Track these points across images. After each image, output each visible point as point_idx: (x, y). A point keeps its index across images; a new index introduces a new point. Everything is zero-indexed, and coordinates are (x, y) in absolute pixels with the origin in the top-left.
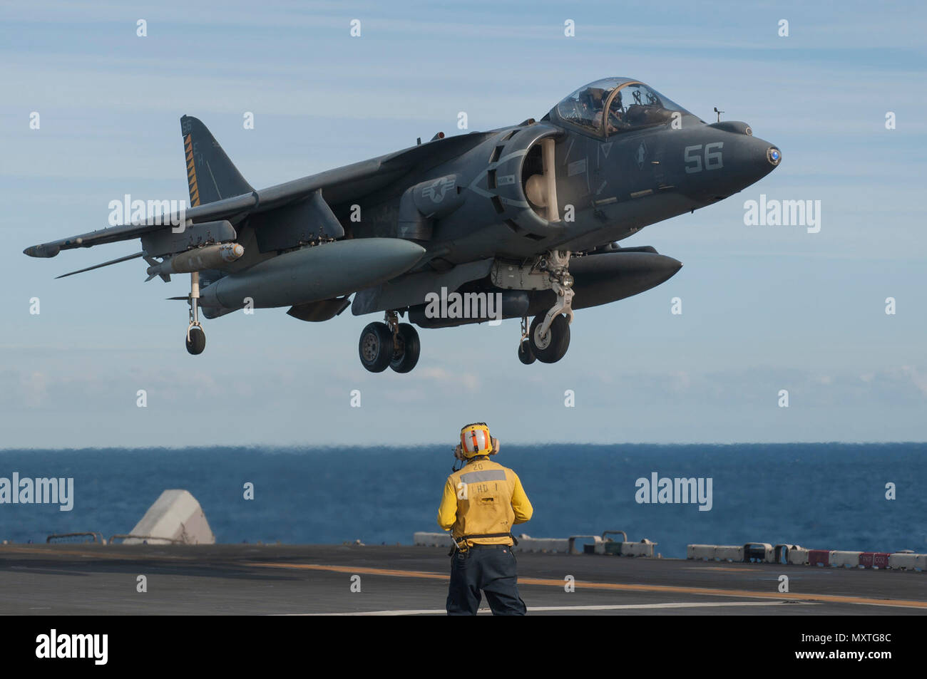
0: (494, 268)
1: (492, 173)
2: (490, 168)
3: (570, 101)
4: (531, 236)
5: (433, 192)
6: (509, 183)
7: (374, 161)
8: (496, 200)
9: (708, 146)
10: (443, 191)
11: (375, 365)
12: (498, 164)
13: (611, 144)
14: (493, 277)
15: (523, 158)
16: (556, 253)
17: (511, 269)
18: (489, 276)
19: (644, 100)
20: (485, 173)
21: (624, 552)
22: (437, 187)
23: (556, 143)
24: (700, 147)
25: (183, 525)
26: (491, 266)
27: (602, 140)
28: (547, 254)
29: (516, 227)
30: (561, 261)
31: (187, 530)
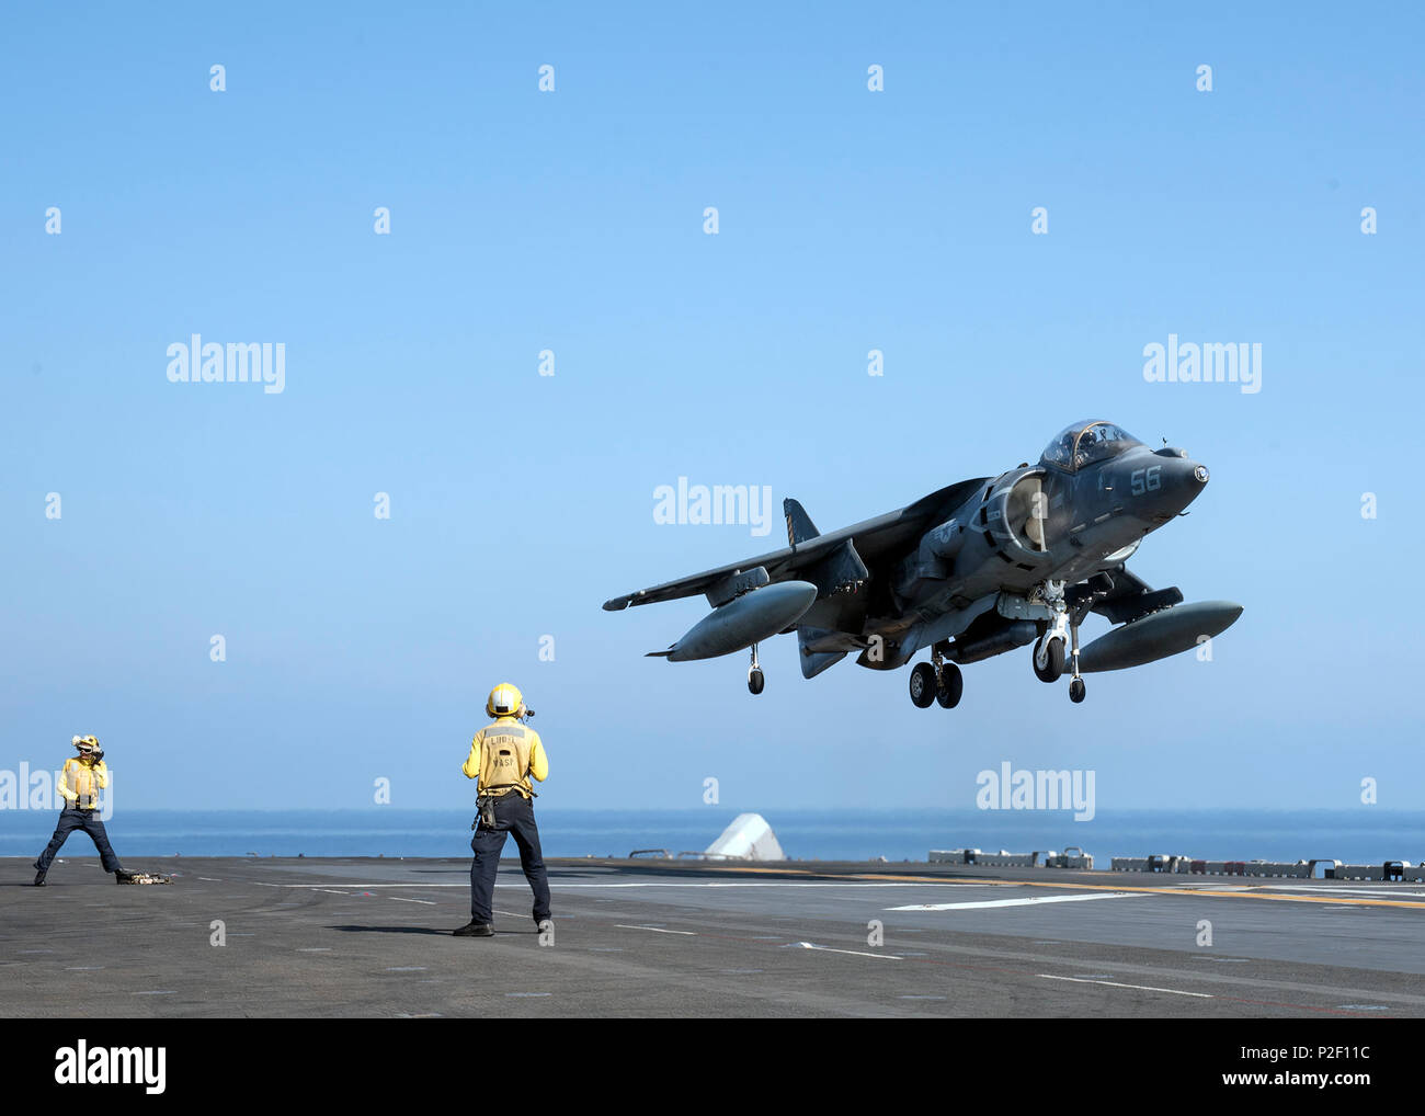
0: (1001, 599)
1: (984, 511)
2: (982, 507)
3: (1055, 445)
4: (1021, 566)
5: (942, 533)
6: (997, 518)
7: (898, 511)
8: (988, 534)
9: (1149, 470)
10: (949, 531)
11: (922, 701)
12: (988, 502)
13: (1079, 477)
14: (999, 609)
15: (1006, 497)
16: (1051, 582)
17: (1018, 601)
18: (996, 607)
19: (1109, 436)
20: (979, 511)
21: (1069, 865)
22: (945, 531)
23: (1043, 483)
24: (1143, 471)
25: (753, 846)
26: (998, 598)
27: (1073, 474)
28: (1042, 584)
29: (1008, 560)
30: (1056, 590)
31: (757, 848)
